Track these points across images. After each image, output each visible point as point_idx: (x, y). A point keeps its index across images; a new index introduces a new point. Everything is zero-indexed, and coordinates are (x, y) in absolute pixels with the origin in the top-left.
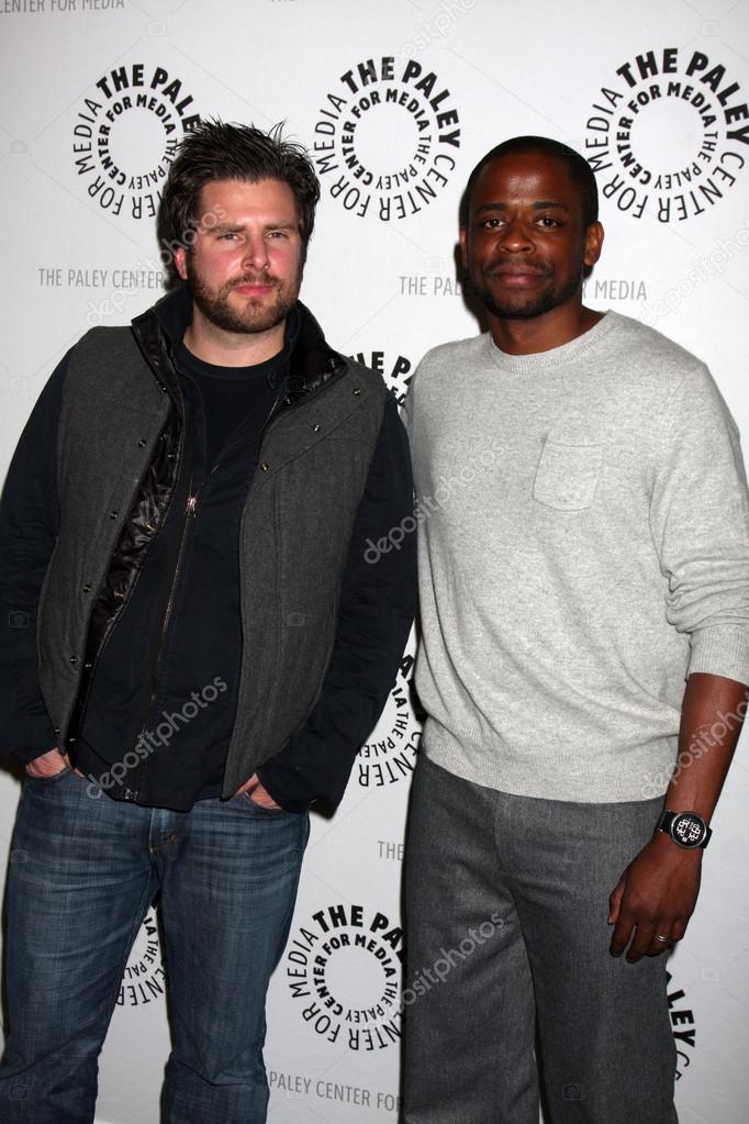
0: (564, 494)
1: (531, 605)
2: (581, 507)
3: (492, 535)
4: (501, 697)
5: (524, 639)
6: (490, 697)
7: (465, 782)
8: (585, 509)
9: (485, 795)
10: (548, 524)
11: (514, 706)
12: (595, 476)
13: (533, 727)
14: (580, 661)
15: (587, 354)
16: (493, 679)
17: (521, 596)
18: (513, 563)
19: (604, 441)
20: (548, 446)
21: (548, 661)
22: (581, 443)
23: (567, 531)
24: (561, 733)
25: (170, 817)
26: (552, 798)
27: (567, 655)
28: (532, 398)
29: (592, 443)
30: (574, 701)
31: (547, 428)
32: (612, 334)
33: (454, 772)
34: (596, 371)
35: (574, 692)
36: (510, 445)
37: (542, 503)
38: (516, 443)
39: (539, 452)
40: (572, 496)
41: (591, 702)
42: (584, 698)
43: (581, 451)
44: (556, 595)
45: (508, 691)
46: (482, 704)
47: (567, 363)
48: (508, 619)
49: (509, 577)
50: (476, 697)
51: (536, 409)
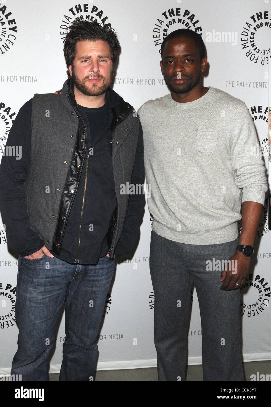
0: (206, 147)
1: (195, 184)
2: (212, 152)
3: (180, 162)
4: (185, 214)
5: (193, 195)
6: (181, 214)
7: (172, 242)
8: (213, 152)
9: (180, 245)
10: (200, 158)
11: (190, 216)
12: (216, 141)
13: (196, 222)
14: (211, 201)
15: (206, 101)
16: (182, 208)
17: (191, 181)
18: (188, 171)
19: (218, 130)
20: (199, 132)
21: (201, 202)
22: (210, 131)
23: (207, 159)
24: (205, 224)
25: (82, 267)
26: (203, 244)
27: (207, 199)
28: (190, 117)
29: (214, 130)
30: (210, 213)
31: (197, 126)
32: (214, 94)
33: (169, 239)
34: (211, 107)
35: (209, 211)
36: (184, 132)
37: (198, 151)
38: (186, 132)
39: (196, 134)
40: (209, 148)
41: (215, 213)
42: (213, 212)
43: (210, 133)
44: (203, 180)
45: (188, 212)
46: (179, 217)
47: (201, 104)
48: (187, 189)
49: (187, 175)
50: (177, 215)
51: (192, 120)
